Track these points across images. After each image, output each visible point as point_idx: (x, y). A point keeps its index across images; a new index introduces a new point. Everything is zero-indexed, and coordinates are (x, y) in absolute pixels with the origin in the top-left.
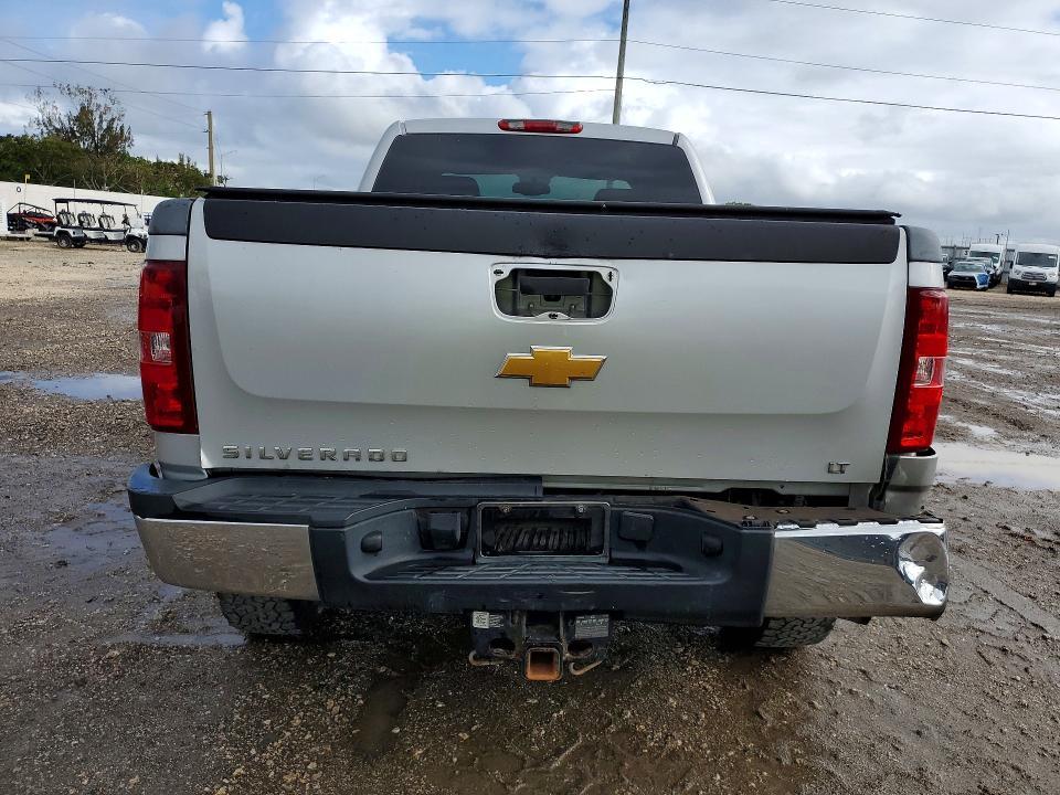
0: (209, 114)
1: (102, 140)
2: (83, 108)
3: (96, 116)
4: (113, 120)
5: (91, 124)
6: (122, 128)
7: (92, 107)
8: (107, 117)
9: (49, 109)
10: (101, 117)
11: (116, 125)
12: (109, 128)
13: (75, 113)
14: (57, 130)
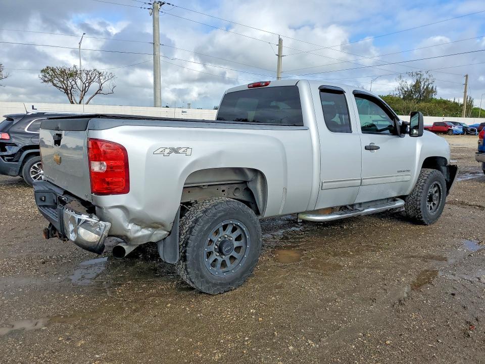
0: (467, 76)
1: (423, 93)
2: (417, 81)
3: (422, 83)
4: (429, 84)
5: (420, 87)
6: (432, 88)
7: (421, 80)
8: (427, 84)
9: (403, 83)
10: (424, 84)
11: (430, 86)
12: (427, 87)
13: (414, 83)
14: (405, 91)
